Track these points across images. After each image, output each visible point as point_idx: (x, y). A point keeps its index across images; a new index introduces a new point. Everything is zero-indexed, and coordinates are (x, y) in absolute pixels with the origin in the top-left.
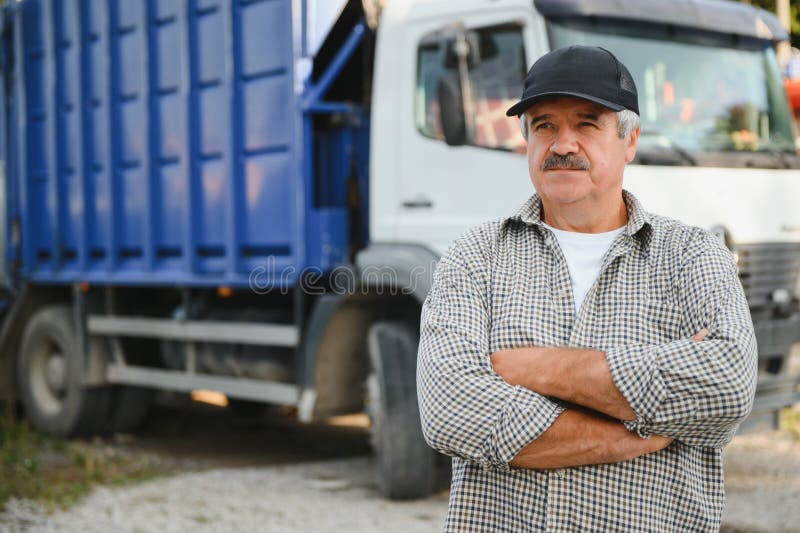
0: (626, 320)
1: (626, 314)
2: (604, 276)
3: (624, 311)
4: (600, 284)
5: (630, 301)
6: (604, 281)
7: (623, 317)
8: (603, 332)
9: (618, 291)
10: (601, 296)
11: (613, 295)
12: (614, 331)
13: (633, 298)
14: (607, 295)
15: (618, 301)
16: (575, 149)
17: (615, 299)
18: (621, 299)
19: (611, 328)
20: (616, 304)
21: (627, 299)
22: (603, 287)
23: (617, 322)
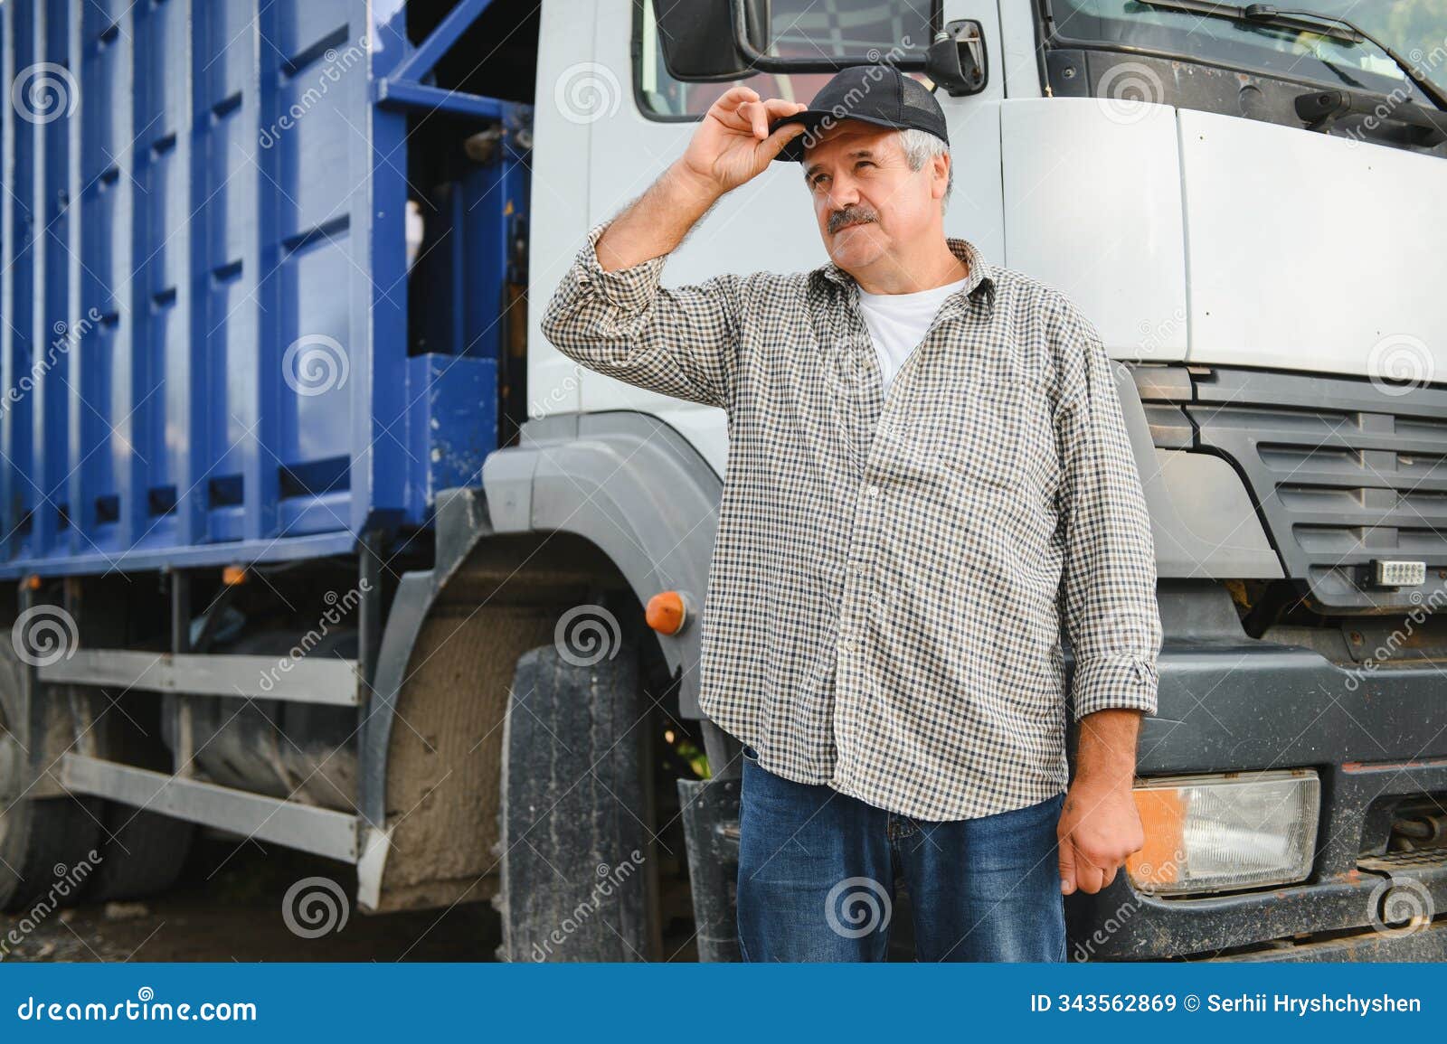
0: (951, 397)
1: (952, 391)
2: (929, 343)
3: (950, 388)
4: (924, 353)
5: (959, 378)
6: (928, 350)
7: (948, 393)
8: (922, 409)
9: (946, 363)
10: (925, 368)
11: (938, 369)
12: (936, 409)
13: (962, 374)
14: (931, 369)
15: (945, 377)
16: (855, 199)
17: (942, 373)
18: (948, 373)
19: (933, 405)
20: (941, 379)
21: (955, 374)
22: (927, 356)
23: (941, 400)
